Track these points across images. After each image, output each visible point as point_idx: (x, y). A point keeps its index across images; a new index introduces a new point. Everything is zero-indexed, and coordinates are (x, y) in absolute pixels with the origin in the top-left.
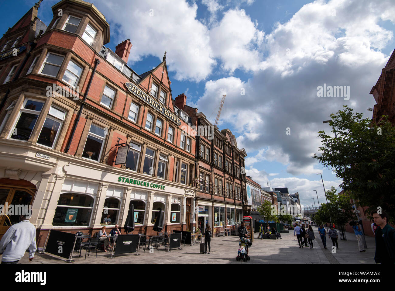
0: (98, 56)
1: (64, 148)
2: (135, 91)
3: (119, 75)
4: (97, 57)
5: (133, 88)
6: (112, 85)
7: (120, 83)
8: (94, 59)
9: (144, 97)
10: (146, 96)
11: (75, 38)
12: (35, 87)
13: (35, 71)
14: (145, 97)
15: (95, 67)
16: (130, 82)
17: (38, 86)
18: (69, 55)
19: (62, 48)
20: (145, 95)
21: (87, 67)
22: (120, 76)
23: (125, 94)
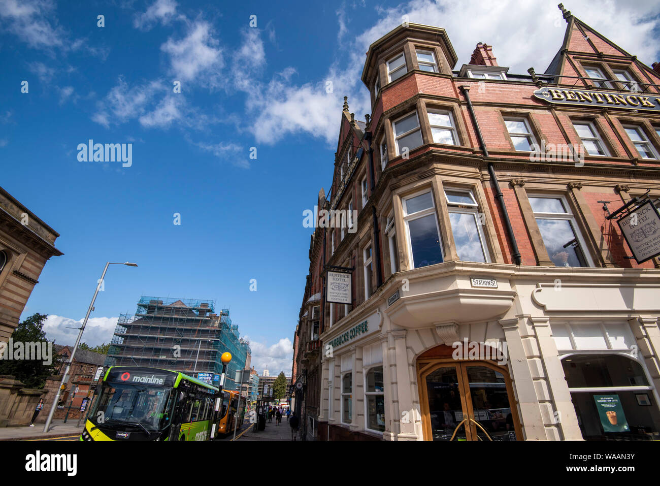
0: (459, 82)
1: (509, 257)
2: (563, 97)
3: (513, 88)
4: (458, 84)
5: (555, 95)
6: (513, 110)
7: (524, 100)
8: (457, 88)
9: (589, 98)
10: (592, 94)
11: (412, 77)
12: (405, 175)
13: (392, 155)
14: (591, 97)
15: (466, 98)
16: (540, 88)
17: (407, 172)
18: (421, 103)
19: (406, 101)
20: (587, 93)
21: (455, 105)
22: (515, 89)
23: (547, 113)
